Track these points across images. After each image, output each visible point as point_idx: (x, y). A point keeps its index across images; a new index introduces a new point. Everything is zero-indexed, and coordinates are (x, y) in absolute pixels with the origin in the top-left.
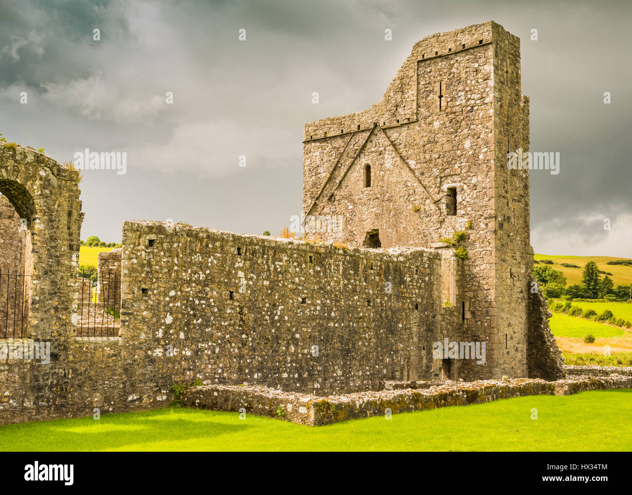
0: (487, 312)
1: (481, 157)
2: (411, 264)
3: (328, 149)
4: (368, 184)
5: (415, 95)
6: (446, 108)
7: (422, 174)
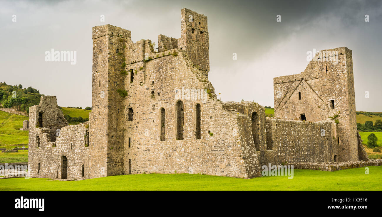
0: (347, 141)
1: (343, 90)
2: (326, 126)
3: (283, 86)
4: (300, 98)
5: (317, 70)
6: (329, 74)
7: (321, 95)
